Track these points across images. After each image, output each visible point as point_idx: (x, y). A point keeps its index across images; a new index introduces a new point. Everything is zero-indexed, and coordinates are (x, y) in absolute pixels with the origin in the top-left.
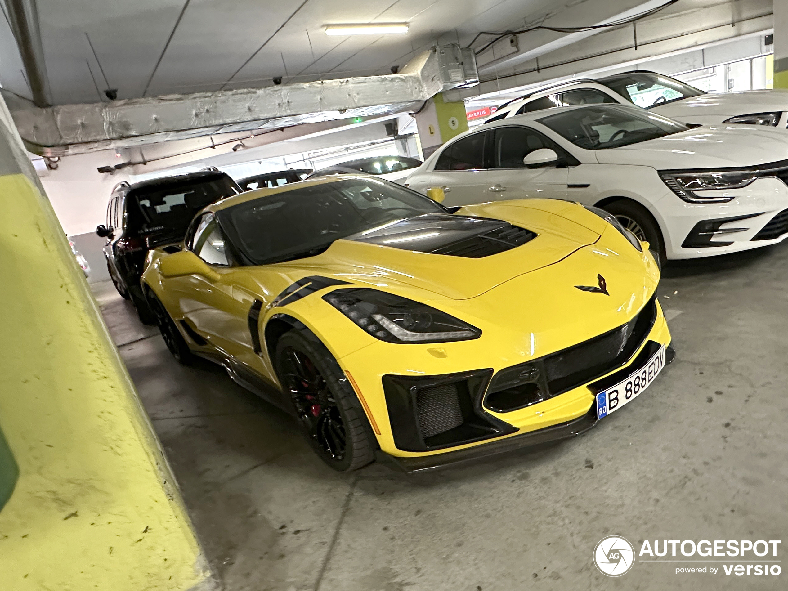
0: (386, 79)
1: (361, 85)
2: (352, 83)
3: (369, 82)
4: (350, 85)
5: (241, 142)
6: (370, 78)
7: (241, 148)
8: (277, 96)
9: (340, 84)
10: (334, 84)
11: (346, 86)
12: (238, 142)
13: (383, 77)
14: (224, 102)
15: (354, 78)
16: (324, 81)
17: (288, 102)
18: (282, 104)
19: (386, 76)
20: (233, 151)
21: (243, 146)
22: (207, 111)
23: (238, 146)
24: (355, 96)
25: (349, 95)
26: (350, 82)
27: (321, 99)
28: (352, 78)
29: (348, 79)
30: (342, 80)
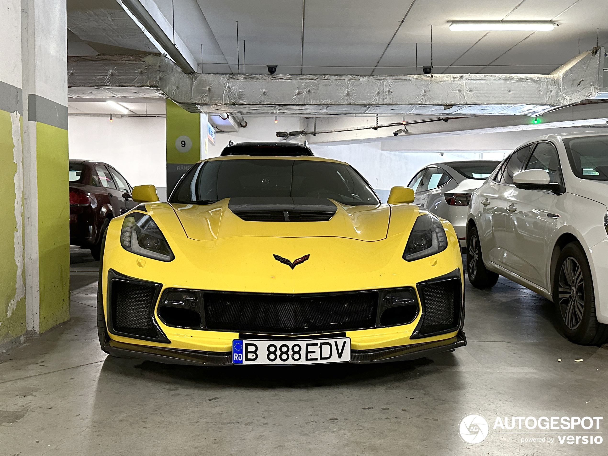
0: (512, 78)
1: (478, 82)
2: (466, 79)
3: (490, 80)
4: (464, 81)
5: (405, 128)
6: (491, 76)
7: (403, 133)
8: (379, 85)
9: (452, 79)
10: (445, 79)
11: (458, 82)
12: (403, 127)
13: (509, 76)
14: (326, 85)
15: (471, 75)
16: (434, 75)
17: (389, 91)
18: (381, 93)
19: (513, 75)
20: (393, 135)
21: (406, 131)
22: (309, 91)
23: (400, 131)
24: (467, 93)
25: (460, 91)
26: (465, 78)
27: (425, 92)
28: (469, 74)
29: (464, 75)
30: (455, 76)
